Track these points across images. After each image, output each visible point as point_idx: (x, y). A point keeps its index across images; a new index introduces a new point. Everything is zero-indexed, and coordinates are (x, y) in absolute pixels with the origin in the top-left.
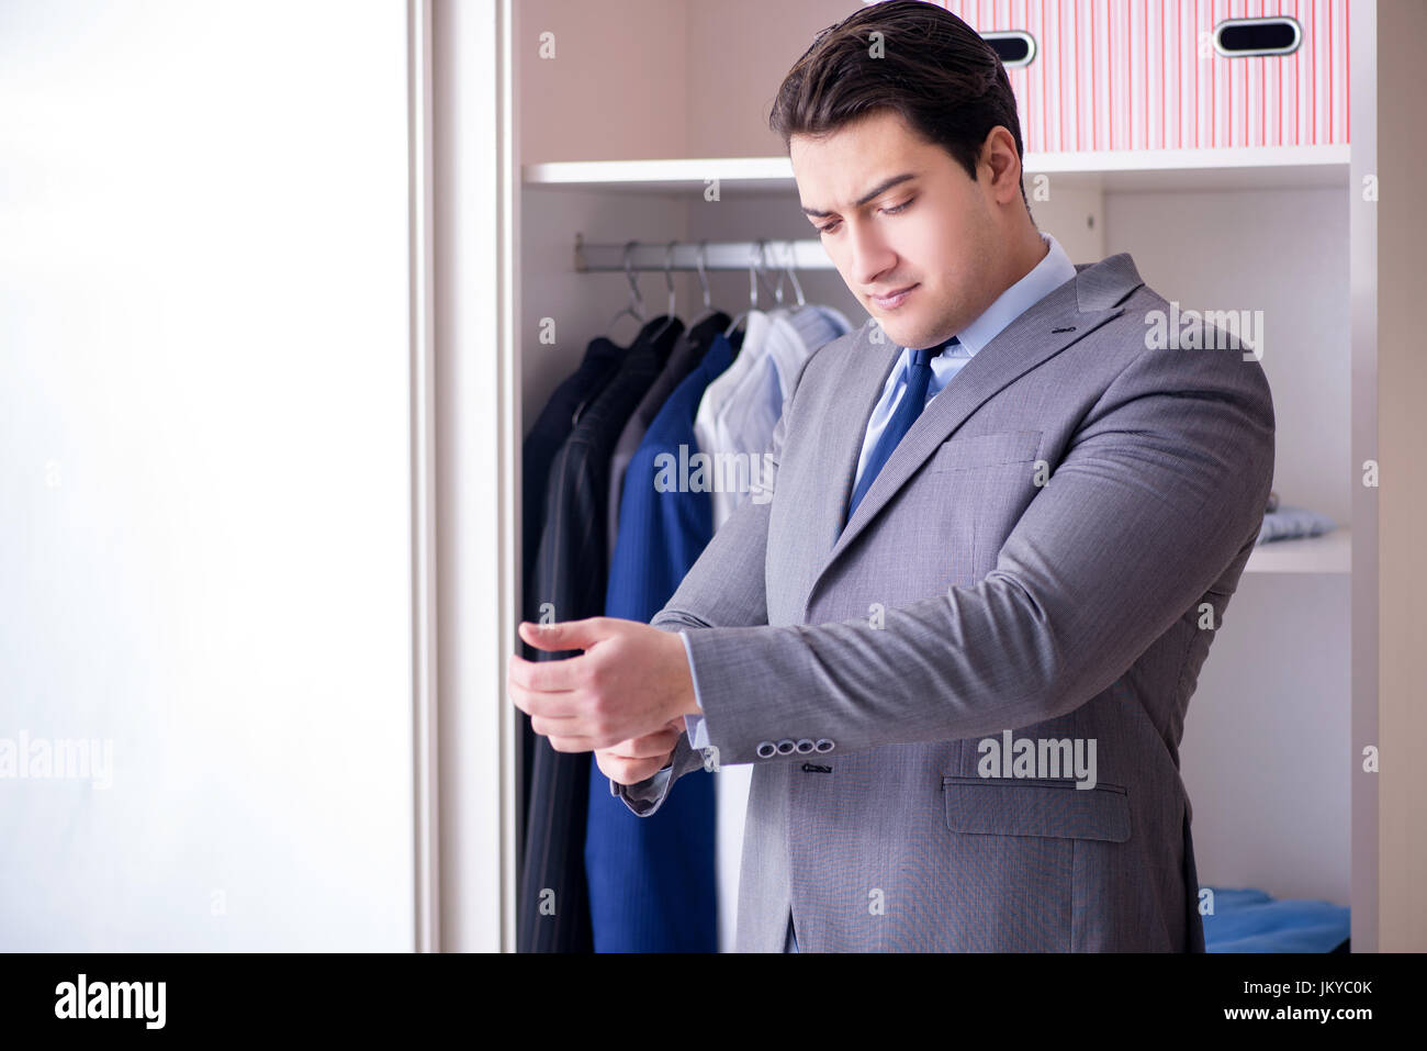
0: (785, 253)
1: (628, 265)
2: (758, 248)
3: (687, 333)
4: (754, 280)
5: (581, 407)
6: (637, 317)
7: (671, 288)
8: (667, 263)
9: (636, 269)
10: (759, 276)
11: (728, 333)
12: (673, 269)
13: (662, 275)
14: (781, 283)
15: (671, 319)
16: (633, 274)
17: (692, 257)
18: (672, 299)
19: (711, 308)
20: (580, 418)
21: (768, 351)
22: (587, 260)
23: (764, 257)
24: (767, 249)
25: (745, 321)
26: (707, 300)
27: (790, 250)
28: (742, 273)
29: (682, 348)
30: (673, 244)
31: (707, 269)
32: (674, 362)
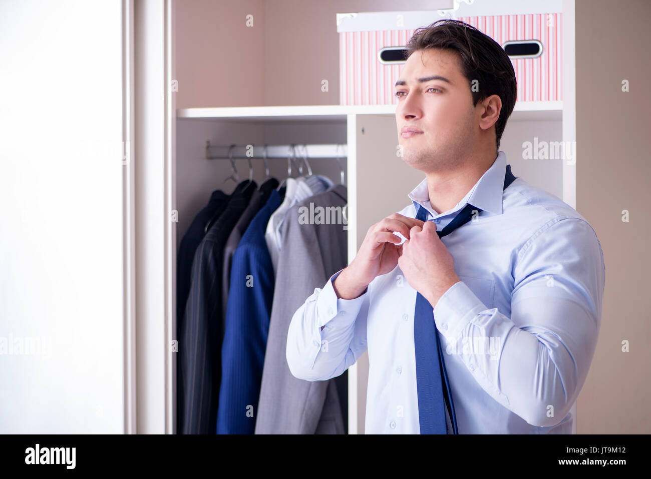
2: (291, 149)
3: (259, 189)
4: (289, 162)
5: (209, 224)
6: (235, 180)
7: (251, 167)
9: (235, 158)
10: (292, 162)
11: (278, 189)
12: (252, 158)
13: (246, 161)
14: (301, 164)
15: (251, 182)
16: (233, 160)
17: (261, 152)
18: (251, 172)
19: (269, 176)
20: (209, 229)
21: (296, 197)
22: (212, 153)
23: (294, 152)
24: (296, 149)
25: (285, 183)
26: (268, 172)
27: (304, 149)
28: (284, 160)
29: (256, 196)
31: (268, 158)
32: (253, 202)
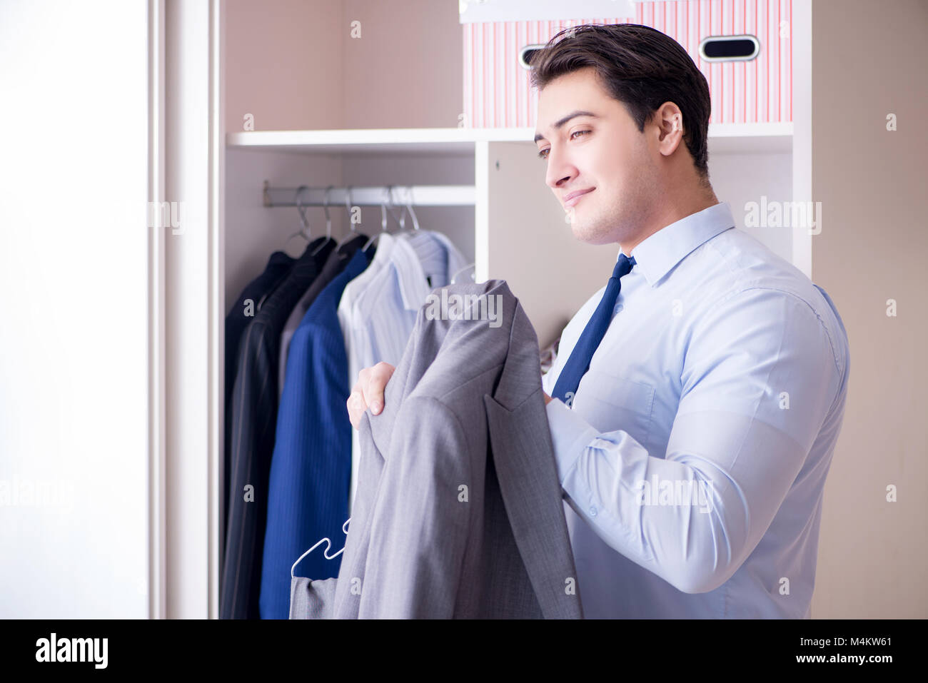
0: (406, 194)
1: (299, 202)
2: (387, 191)
3: (339, 248)
4: (384, 212)
5: (263, 299)
6: (305, 237)
8: (325, 201)
9: (304, 205)
10: (389, 211)
11: (365, 249)
12: (330, 205)
13: (322, 209)
14: (403, 215)
15: (328, 239)
16: (303, 208)
17: (342, 196)
18: (329, 225)
19: (355, 231)
20: (262, 306)
21: (392, 260)
22: (271, 198)
23: (391, 197)
24: (394, 192)
25: (377, 240)
27: (409, 193)
28: (376, 208)
29: (334, 260)
30: (330, 188)
31: (353, 205)
32: (328, 268)
